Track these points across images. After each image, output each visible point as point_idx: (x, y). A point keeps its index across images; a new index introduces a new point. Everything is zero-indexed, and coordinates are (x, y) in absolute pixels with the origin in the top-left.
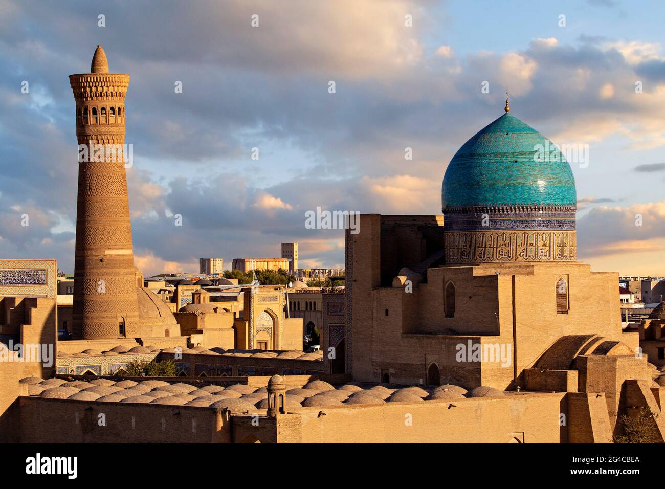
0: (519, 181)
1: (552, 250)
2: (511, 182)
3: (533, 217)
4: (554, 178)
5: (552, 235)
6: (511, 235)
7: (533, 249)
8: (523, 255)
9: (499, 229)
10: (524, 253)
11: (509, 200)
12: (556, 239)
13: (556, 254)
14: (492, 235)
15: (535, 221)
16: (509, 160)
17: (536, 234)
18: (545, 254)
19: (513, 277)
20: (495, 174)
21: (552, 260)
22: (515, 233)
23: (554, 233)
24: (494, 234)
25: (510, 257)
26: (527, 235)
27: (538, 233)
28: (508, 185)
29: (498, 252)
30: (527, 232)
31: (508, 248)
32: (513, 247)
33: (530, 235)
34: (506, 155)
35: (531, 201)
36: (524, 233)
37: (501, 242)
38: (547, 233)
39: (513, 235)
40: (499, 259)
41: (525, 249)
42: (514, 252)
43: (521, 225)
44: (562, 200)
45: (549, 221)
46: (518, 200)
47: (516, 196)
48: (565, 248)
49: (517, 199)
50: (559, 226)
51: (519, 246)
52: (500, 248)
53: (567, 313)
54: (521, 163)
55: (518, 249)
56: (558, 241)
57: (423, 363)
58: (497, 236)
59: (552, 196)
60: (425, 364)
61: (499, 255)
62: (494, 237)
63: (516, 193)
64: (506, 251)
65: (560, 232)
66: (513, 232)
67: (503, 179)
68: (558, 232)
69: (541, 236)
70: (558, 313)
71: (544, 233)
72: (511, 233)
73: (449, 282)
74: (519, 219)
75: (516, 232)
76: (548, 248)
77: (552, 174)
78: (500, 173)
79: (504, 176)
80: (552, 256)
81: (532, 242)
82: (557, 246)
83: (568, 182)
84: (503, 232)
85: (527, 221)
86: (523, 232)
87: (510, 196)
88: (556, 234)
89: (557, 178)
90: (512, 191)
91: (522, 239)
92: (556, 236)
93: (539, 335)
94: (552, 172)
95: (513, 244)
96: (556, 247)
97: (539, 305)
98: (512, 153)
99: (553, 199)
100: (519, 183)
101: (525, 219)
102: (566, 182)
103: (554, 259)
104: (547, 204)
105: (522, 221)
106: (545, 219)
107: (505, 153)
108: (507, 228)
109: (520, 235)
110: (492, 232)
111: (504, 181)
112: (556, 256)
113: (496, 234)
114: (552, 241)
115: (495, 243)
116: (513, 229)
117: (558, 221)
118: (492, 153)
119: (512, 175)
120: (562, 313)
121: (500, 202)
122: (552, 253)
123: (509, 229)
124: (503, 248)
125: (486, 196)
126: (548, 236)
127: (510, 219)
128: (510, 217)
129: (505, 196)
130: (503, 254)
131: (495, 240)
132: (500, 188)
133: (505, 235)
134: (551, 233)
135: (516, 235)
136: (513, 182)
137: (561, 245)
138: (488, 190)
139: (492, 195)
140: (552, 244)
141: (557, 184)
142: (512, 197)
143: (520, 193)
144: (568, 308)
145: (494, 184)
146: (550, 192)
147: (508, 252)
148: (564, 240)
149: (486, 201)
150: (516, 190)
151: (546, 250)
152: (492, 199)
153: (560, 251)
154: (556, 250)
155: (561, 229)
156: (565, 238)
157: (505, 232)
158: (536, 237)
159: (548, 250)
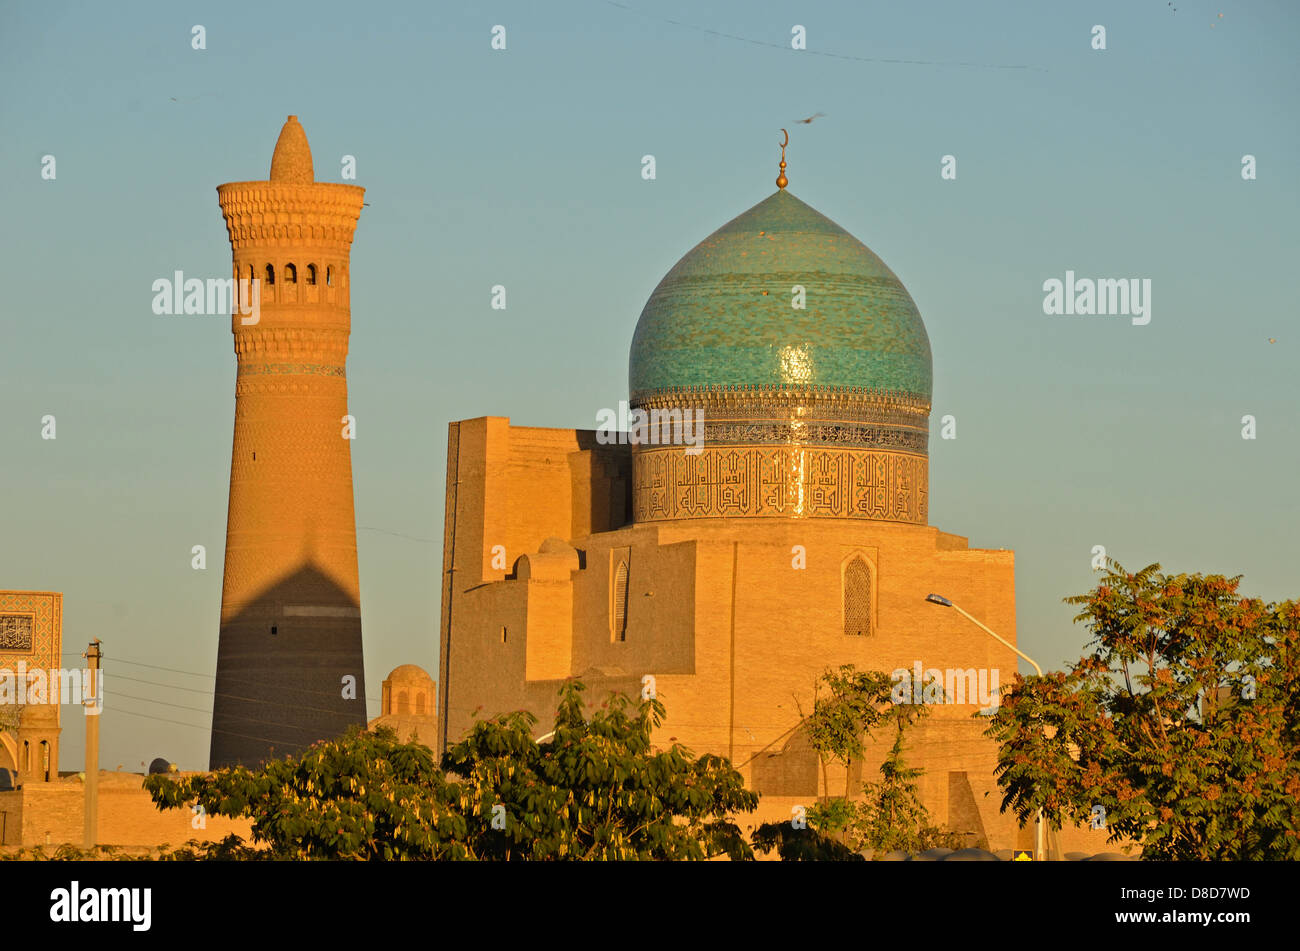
0: (768, 335)
1: (845, 492)
2: (750, 339)
4: (853, 332)
5: (846, 459)
6: (748, 457)
8: (773, 501)
9: (724, 443)
10: (777, 498)
11: (744, 377)
12: (855, 468)
13: (856, 501)
14: (708, 458)
16: (752, 290)
17: (806, 456)
18: (827, 501)
19: (736, 545)
20: (720, 320)
21: (844, 514)
22: (757, 452)
23: (850, 455)
24: (714, 455)
25: (745, 505)
27: (810, 454)
28: (746, 346)
29: (720, 494)
31: (742, 486)
32: (753, 483)
34: (747, 279)
37: (726, 473)
38: (834, 454)
39: (753, 456)
40: (722, 510)
42: (753, 495)
43: (771, 435)
44: (874, 382)
45: (838, 429)
46: (764, 379)
48: (880, 491)
49: (762, 375)
50: (866, 440)
51: (765, 482)
52: (724, 487)
53: (873, 634)
54: (778, 296)
55: (764, 487)
56: (859, 474)
58: (719, 458)
59: (846, 372)
61: (722, 502)
62: (714, 461)
64: (736, 492)
65: (867, 453)
66: (754, 450)
67: (733, 331)
68: (860, 453)
69: (816, 461)
70: (847, 633)
71: (825, 454)
72: (750, 453)
74: (768, 420)
75: (760, 450)
76: (833, 488)
77: (848, 323)
78: (728, 318)
79: (737, 326)
80: (845, 506)
82: (859, 485)
83: (893, 343)
84: (731, 450)
85: (785, 426)
86: (777, 449)
87: (747, 369)
88: (856, 457)
89: (860, 333)
90: (751, 357)
91: (773, 465)
92: (856, 463)
93: (794, 679)
94: (851, 319)
95: (753, 476)
96: (856, 489)
97: (798, 612)
98: (762, 275)
99: (849, 377)
102: (888, 342)
103: (849, 514)
104: (832, 389)
105: (775, 427)
106: (828, 423)
107: (746, 275)
108: (741, 441)
109: (768, 457)
110: (708, 451)
111: (736, 335)
112: (856, 508)
113: (717, 453)
114: (846, 472)
115: (714, 475)
116: (755, 443)
117: (862, 430)
118: (719, 276)
119: (753, 323)
120: (859, 634)
121: (725, 383)
122: (845, 499)
123: (744, 443)
124: (731, 486)
125: (697, 370)
126: (834, 460)
127: (747, 422)
128: (747, 417)
129: (736, 369)
130: (731, 498)
131: (714, 468)
132: (726, 352)
133: (735, 457)
134: (842, 455)
135: (759, 456)
136: (753, 338)
137: (869, 484)
138: (702, 355)
139: (710, 367)
140: (845, 479)
141: (860, 346)
142: (752, 372)
143: (769, 363)
144: (875, 625)
145: (714, 343)
146: (841, 362)
147: (741, 496)
148: (878, 472)
149: (696, 380)
150: (761, 357)
151: (828, 493)
152: (709, 376)
153: (865, 495)
154: (854, 493)
155: (871, 446)
156: (881, 469)
157: (735, 450)
158: (806, 462)
159: (834, 493)
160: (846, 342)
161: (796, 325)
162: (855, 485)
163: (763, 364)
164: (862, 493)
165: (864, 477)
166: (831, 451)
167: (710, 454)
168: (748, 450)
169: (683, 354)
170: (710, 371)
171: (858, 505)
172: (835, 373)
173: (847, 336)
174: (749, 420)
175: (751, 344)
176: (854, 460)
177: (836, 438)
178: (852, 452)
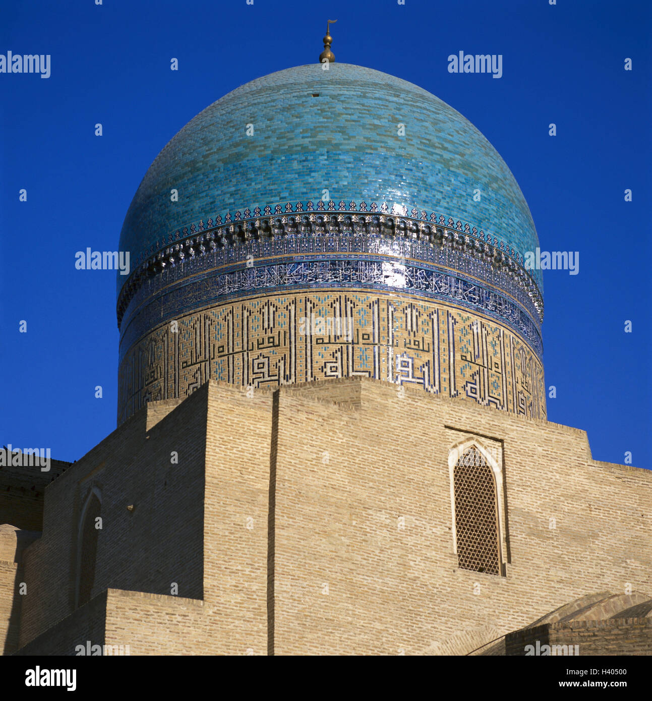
0: (321, 137)
1: (444, 365)
2: (291, 143)
4: (445, 149)
5: (443, 318)
6: (292, 307)
7: (370, 353)
9: (254, 291)
10: (339, 364)
11: (285, 194)
12: (458, 335)
13: (461, 383)
14: (230, 317)
17: (383, 306)
18: (418, 374)
19: (276, 396)
22: (307, 300)
23: (448, 314)
24: (238, 312)
25: (287, 378)
26: (349, 305)
28: (289, 152)
29: (248, 367)
30: (350, 295)
31: (282, 350)
32: (301, 344)
33: (361, 306)
35: (362, 197)
36: (339, 299)
37: (257, 334)
38: (425, 309)
41: (341, 350)
42: (301, 362)
43: (328, 276)
45: (429, 274)
47: (310, 180)
49: (314, 190)
50: (471, 299)
52: (255, 354)
53: (504, 574)
54: (333, 97)
55: (317, 350)
56: (464, 344)
58: (246, 314)
59: (439, 196)
61: (252, 377)
62: (237, 320)
63: (311, 171)
65: (474, 318)
66: (301, 296)
68: (465, 315)
69: (399, 314)
70: (461, 565)
71: (411, 307)
72: (294, 302)
74: (323, 255)
75: (311, 296)
76: (427, 357)
79: (274, 131)
80: (445, 385)
81: (369, 330)
82: (464, 358)
84: (265, 300)
85: (349, 263)
86: (338, 295)
87: (290, 182)
88: (458, 318)
90: (295, 165)
92: (457, 326)
96: (460, 364)
97: (383, 517)
100: (321, 144)
101: (342, 255)
103: (452, 397)
105: (333, 263)
108: (281, 286)
109: (324, 306)
110: (229, 307)
112: (461, 391)
113: (243, 308)
114: (444, 337)
115: (238, 340)
116: (303, 287)
117: (465, 283)
119: (298, 125)
120: (481, 570)
121: (256, 205)
122: (445, 376)
123: (287, 288)
124: (265, 352)
125: (213, 197)
126: (425, 317)
127: (291, 259)
128: (289, 252)
129: (273, 184)
130: (265, 370)
131: (238, 330)
132: (258, 163)
133: (272, 309)
134: (437, 312)
136: (299, 141)
137: (479, 361)
138: (221, 176)
139: (233, 189)
140: (443, 346)
141: (457, 167)
142: (298, 186)
143: (323, 172)
144: (505, 561)
145: (239, 156)
146: (431, 180)
147: (281, 364)
148: (490, 349)
149: (212, 210)
150: (310, 164)
151: (418, 363)
152: (232, 201)
153: (473, 376)
154: (458, 370)
155: (478, 309)
156: (494, 346)
157: (272, 299)
158: (383, 315)
159: (428, 363)
160: (435, 157)
161: (364, 126)
162: (458, 357)
163: (313, 174)
164: (468, 373)
165: (471, 349)
166: (421, 303)
167: (232, 312)
168: (292, 297)
170: (233, 194)
171: (464, 387)
172: (424, 193)
174: (294, 255)
175: (295, 149)
176: (455, 322)
177: (427, 287)
178: (453, 311)
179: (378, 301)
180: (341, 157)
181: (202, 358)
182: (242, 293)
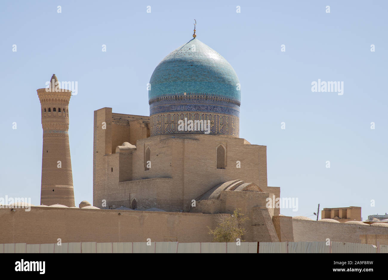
0: (193, 78)
1: (217, 126)
2: (187, 79)
3: (203, 103)
9: (179, 111)
11: (186, 91)
12: (220, 119)
13: (220, 129)
14: (174, 115)
15: (204, 106)
16: (188, 65)
17: (205, 115)
18: (211, 129)
19: (184, 140)
20: (177, 73)
21: (216, 133)
22: (190, 114)
23: (218, 115)
24: (176, 115)
26: (198, 115)
27: (206, 114)
30: (198, 113)
33: (200, 115)
34: (186, 61)
39: (188, 115)
43: (194, 109)
44: (225, 94)
45: (214, 107)
46: (192, 91)
48: (227, 126)
50: (223, 111)
53: (225, 168)
54: (196, 66)
57: (129, 199)
59: (217, 90)
60: (130, 199)
62: (176, 116)
65: (223, 115)
68: (221, 115)
69: (208, 117)
70: (217, 168)
71: (210, 115)
72: (187, 114)
73: (147, 147)
74: (193, 104)
76: (213, 125)
78: (180, 73)
79: (183, 75)
80: (216, 131)
82: (221, 124)
84: (181, 113)
85: (198, 106)
86: (196, 113)
87: (187, 88)
88: (220, 116)
90: (188, 84)
91: (194, 118)
98: (190, 60)
99: (218, 92)
103: (218, 133)
104: (213, 95)
105: (195, 106)
106: (211, 105)
108: (184, 110)
109: (193, 115)
110: (174, 113)
111: (183, 78)
112: (220, 131)
113: (177, 114)
114: (217, 120)
115: (176, 121)
116: (189, 111)
117: (222, 108)
118: (177, 61)
119: (188, 74)
120: (221, 168)
121: (180, 93)
123: (186, 111)
125: (170, 89)
126: (213, 116)
127: (187, 105)
128: (186, 103)
129: (183, 88)
131: (176, 119)
132: (180, 83)
133: (183, 115)
134: (216, 115)
135: (190, 115)
137: (224, 124)
138: (172, 84)
140: (217, 122)
141: (221, 82)
143: (193, 86)
144: (226, 165)
145: (176, 80)
146: (215, 87)
149: (170, 92)
153: (222, 128)
154: (219, 127)
155: (224, 113)
156: (227, 120)
157: (183, 113)
158: (205, 117)
159: (213, 127)
160: (217, 81)
161: (202, 75)
162: (219, 124)
165: (222, 122)
166: (212, 114)
169: (166, 84)
170: (175, 89)
171: (220, 130)
172: (214, 90)
173: (217, 79)
176: (219, 117)
177: (214, 110)
178: (219, 115)
179: (204, 114)
180: (197, 83)
181: (169, 123)
182: (177, 110)
